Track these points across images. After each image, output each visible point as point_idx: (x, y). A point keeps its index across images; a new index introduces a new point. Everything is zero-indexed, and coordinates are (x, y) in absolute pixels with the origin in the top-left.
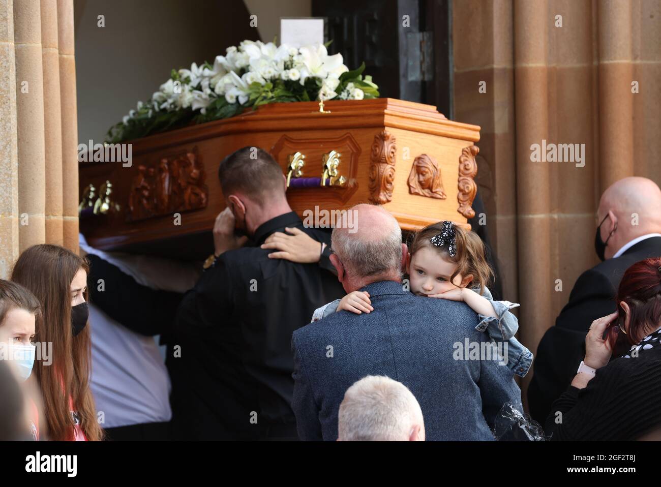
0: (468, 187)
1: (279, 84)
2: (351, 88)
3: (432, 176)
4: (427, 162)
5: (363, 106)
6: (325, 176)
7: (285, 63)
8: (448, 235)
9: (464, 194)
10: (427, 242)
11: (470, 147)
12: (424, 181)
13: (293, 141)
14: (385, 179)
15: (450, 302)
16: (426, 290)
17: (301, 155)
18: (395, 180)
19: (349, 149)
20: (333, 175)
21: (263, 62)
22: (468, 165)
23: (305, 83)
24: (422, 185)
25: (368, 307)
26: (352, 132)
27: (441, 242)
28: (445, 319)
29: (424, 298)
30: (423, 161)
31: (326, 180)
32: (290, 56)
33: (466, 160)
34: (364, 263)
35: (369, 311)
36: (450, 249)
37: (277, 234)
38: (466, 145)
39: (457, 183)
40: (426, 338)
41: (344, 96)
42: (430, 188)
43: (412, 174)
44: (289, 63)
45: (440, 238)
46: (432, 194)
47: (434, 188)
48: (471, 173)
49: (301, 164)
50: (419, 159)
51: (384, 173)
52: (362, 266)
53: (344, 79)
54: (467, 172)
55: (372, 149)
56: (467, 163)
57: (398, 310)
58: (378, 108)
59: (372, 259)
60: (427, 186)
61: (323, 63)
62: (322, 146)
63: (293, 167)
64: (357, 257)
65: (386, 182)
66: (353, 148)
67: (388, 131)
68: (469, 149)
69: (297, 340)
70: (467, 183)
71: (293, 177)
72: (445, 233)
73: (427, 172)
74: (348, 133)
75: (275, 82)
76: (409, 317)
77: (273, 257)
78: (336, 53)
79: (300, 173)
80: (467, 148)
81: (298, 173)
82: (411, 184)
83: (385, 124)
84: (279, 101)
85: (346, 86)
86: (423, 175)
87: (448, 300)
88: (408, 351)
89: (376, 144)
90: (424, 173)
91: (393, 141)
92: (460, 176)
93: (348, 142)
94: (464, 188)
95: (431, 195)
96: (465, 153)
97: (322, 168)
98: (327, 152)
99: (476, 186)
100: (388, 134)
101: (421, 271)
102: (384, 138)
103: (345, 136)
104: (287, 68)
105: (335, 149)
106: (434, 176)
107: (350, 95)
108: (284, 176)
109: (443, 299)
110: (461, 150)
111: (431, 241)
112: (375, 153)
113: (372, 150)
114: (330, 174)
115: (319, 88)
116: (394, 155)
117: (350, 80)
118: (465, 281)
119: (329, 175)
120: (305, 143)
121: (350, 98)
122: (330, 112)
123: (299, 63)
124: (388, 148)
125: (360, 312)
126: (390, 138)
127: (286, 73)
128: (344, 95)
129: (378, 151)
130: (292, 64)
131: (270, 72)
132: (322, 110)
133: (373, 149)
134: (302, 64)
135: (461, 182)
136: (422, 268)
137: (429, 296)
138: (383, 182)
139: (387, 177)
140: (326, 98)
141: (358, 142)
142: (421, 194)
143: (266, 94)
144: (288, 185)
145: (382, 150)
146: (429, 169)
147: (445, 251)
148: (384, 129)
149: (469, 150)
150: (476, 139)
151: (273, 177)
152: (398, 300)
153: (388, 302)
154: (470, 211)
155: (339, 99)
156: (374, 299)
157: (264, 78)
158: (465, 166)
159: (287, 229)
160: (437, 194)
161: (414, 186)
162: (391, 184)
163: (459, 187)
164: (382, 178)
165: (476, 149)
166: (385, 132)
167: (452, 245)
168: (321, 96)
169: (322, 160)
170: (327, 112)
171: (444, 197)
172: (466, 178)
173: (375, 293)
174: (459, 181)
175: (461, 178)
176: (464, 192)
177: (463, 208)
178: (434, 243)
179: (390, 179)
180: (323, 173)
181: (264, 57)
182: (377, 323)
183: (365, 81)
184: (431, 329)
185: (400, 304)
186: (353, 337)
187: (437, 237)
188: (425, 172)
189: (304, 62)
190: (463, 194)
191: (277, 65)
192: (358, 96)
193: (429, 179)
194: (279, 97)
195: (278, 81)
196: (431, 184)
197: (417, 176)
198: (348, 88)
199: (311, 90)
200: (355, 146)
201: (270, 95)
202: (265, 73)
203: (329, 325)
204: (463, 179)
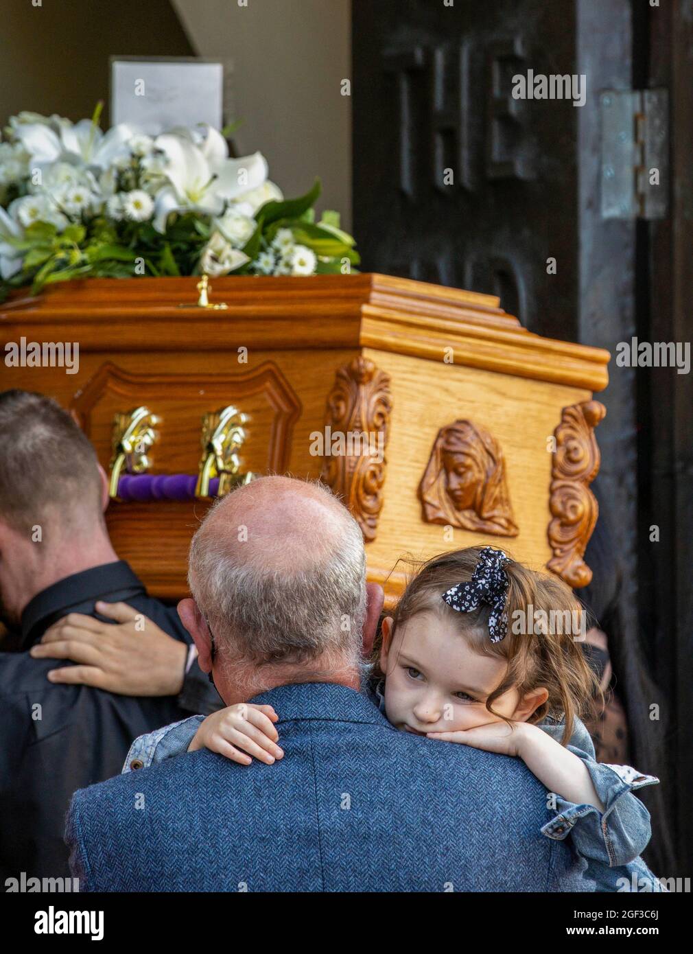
0: (574, 507)
1: (101, 228)
2: (286, 243)
3: (483, 476)
4: (468, 439)
5: (311, 293)
6: (208, 472)
7: (121, 173)
8: (491, 585)
9: (566, 524)
10: (435, 597)
11: (582, 404)
12: (462, 489)
13: (130, 378)
14: (361, 482)
15: (481, 753)
16: (422, 721)
17: (148, 416)
18: (386, 487)
19: (270, 403)
20: (228, 468)
21: (65, 170)
22: (576, 449)
23: (169, 227)
24: (456, 500)
25: (269, 749)
26: (279, 360)
27: (470, 601)
28: (465, 798)
29: (417, 740)
30: (459, 439)
31: (211, 480)
32: (133, 156)
33: (572, 438)
34: (256, 628)
35: (271, 759)
36: (492, 621)
37: (74, 618)
38: (570, 398)
39: (546, 496)
40: (410, 844)
41: (267, 263)
42: (477, 508)
43: (428, 473)
44: (130, 175)
45: (469, 592)
46: (482, 522)
47: (486, 507)
48: (582, 471)
49: (149, 438)
50: (448, 432)
51: (358, 467)
52: (250, 634)
53: (270, 218)
54: (573, 468)
55: (328, 403)
56: (573, 444)
57: (346, 763)
58: (348, 298)
59: (277, 618)
60: (469, 502)
61: (215, 177)
62: (202, 393)
63: (127, 446)
64: (240, 611)
65: (361, 491)
66: (280, 401)
67: (370, 361)
68: (579, 408)
69: (81, 818)
70: (573, 497)
71: (126, 471)
72: (483, 581)
73: (468, 468)
74: (269, 362)
75: (90, 223)
76: (374, 782)
77: (60, 680)
78: (250, 153)
79: (145, 461)
80: (574, 407)
81: (139, 463)
82: (428, 498)
83: (362, 342)
84: (100, 273)
85: (273, 238)
86: (459, 475)
87: (479, 749)
88: (360, 873)
89: (338, 392)
90: (462, 470)
91: (382, 385)
92: (554, 478)
93: (268, 384)
94: (565, 509)
95: (478, 526)
96: (568, 418)
97: (200, 451)
98: (214, 409)
99: (595, 504)
100: (370, 367)
101: (415, 671)
102: (357, 377)
103: (262, 370)
104: (123, 187)
105: (235, 401)
106: (487, 477)
107: (282, 263)
108: (101, 470)
109: (465, 745)
110: (559, 411)
111: (444, 598)
112: (336, 415)
113: (329, 408)
114: (221, 465)
115: (202, 242)
116: (384, 423)
117: (283, 221)
118: (528, 702)
119: (217, 468)
120: (161, 384)
121: (282, 269)
122: (224, 307)
123: (154, 175)
124: (368, 404)
125: (249, 760)
126: (376, 377)
127: (121, 202)
128: (265, 263)
129: (343, 410)
130: (137, 178)
131: (78, 199)
132: (204, 301)
133: (332, 403)
134: (163, 179)
135: (557, 493)
136: (417, 663)
137: (429, 735)
138: (353, 492)
139: (365, 478)
140: (218, 269)
141: (295, 387)
142: (453, 521)
143: (67, 253)
144: (113, 492)
145: (353, 407)
146: (474, 459)
147: (479, 626)
148: (360, 354)
149: (578, 412)
150: (598, 385)
151: (70, 472)
152: (349, 737)
153: (323, 738)
154: (579, 567)
155: (252, 271)
156: (286, 728)
157: (63, 212)
158: (568, 452)
159: (101, 606)
160: (495, 523)
161: (436, 503)
162: (375, 495)
163: (551, 507)
164: (351, 479)
165: (598, 409)
166: (362, 362)
167: (499, 612)
168: (206, 263)
169: (200, 429)
170: (217, 307)
171: (513, 531)
172: (571, 483)
173: (292, 711)
174: (552, 492)
175: (558, 483)
176: (564, 520)
177: (561, 561)
178: (453, 603)
179: (373, 483)
180: (204, 463)
181: (69, 159)
182: (288, 792)
183: (323, 225)
184: (425, 821)
185: (353, 748)
186: (226, 826)
187: (461, 588)
188: (462, 465)
189: (167, 172)
190: (563, 525)
191: (97, 179)
192: (302, 264)
193: (474, 485)
194: (101, 263)
195: (99, 222)
196: (479, 498)
197: (443, 477)
198: (276, 243)
199: (184, 247)
200: (285, 395)
201: (77, 256)
202: (66, 200)
203: (166, 786)
204: (563, 486)
